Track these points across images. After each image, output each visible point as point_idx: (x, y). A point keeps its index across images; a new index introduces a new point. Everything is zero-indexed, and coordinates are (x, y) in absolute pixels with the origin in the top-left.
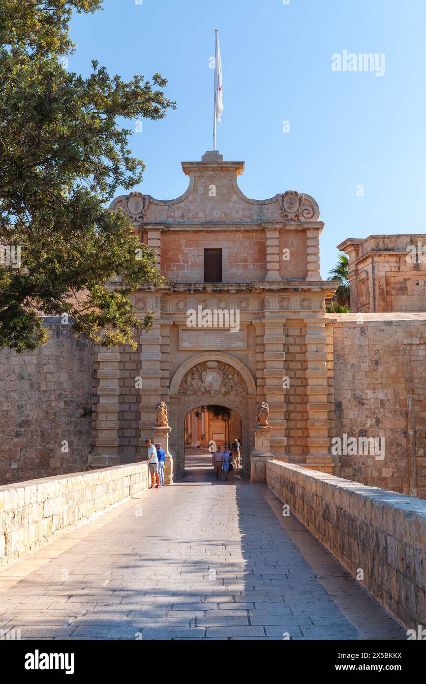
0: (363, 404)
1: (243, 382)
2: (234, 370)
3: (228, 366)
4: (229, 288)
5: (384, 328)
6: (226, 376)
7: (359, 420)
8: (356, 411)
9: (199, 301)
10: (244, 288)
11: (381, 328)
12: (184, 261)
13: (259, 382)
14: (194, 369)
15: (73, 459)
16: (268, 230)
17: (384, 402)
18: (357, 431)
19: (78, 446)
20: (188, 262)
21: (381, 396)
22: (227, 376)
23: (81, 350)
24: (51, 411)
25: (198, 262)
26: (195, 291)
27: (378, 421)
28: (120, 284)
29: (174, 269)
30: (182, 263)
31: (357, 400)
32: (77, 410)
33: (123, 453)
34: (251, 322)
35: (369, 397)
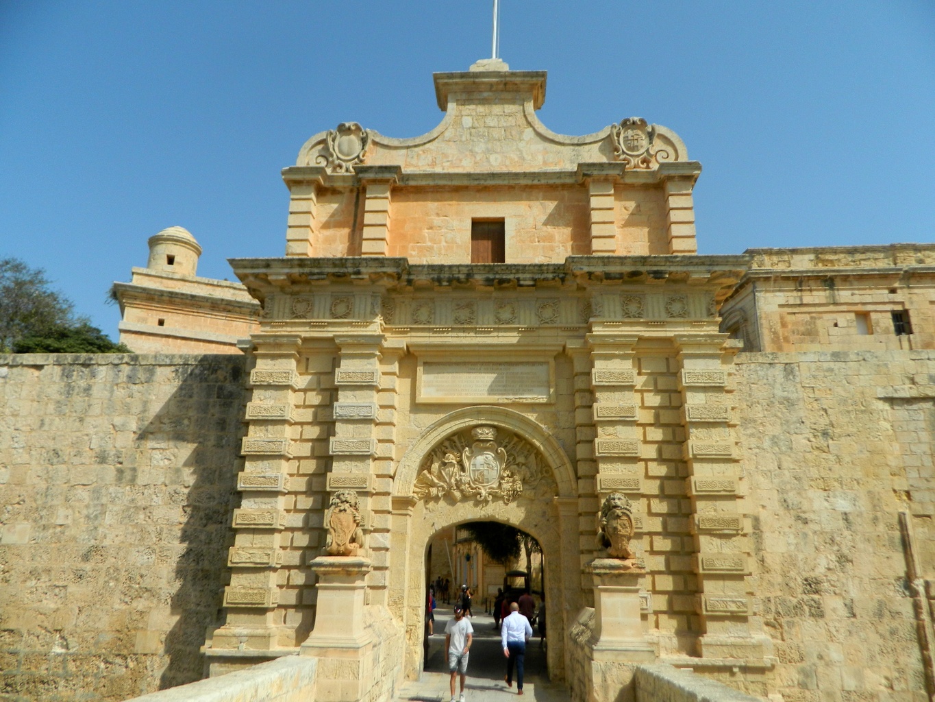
0: (806, 522)
1: (547, 472)
2: (528, 446)
3: (516, 439)
4: (521, 276)
5: (832, 365)
6: (511, 459)
7: (801, 556)
8: (792, 536)
9: (458, 305)
10: (550, 276)
11: (826, 365)
12: (431, 240)
13: (583, 468)
14: (447, 444)
15: (185, 633)
16: (594, 181)
17: (851, 517)
18: (799, 580)
19: (198, 605)
20: (440, 242)
21: (843, 505)
22: (514, 459)
23: (225, 404)
24: (151, 529)
25: (459, 241)
26: (450, 281)
27: (843, 560)
28: (299, 262)
29: (414, 253)
30: (429, 244)
31: (792, 511)
32: (205, 526)
33: (285, 622)
34: (564, 347)
35: (816, 505)
